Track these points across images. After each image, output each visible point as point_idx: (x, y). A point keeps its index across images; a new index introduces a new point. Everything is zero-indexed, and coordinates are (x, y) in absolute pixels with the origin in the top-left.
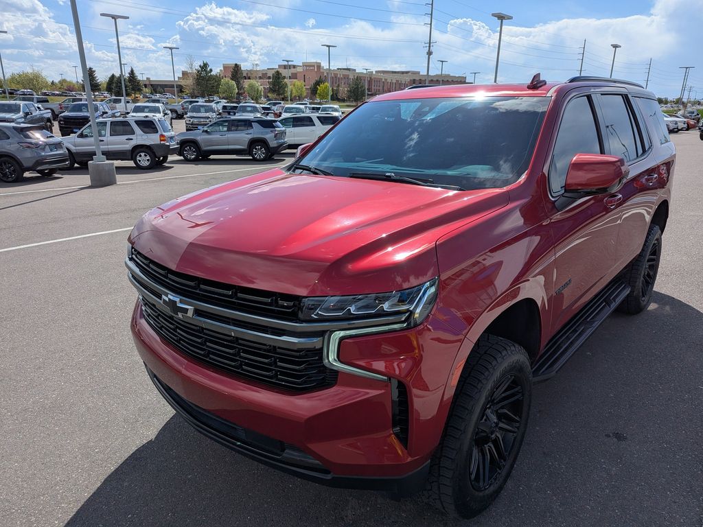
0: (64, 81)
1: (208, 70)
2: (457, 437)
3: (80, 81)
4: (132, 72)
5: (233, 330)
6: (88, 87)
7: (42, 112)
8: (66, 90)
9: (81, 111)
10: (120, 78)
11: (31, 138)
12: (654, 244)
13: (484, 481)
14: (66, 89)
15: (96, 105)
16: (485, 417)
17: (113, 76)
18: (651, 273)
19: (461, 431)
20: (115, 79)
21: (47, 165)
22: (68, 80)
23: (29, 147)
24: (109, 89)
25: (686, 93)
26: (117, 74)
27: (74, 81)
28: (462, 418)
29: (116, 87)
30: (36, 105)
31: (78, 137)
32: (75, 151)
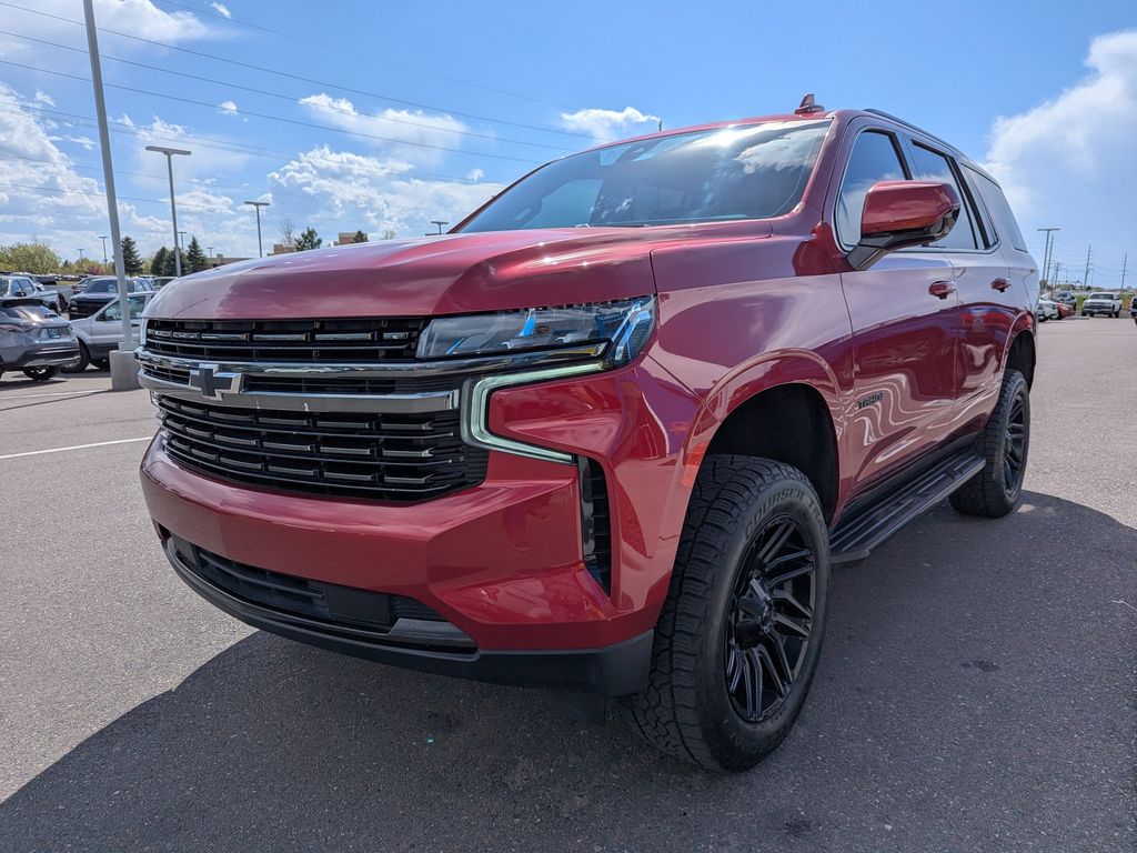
0: (85, 261)
1: (316, 240)
2: (700, 594)
3: (111, 260)
4: (194, 245)
5: (307, 399)
6: (121, 267)
7: (42, 293)
8: (87, 273)
9: (106, 290)
10: (173, 253)
11: (18, 316)
12: (1017, 402)
13: (754, 708)
14: (88, 269)
15: (131, 282)
16: (749, 591)
17: (163, 250)
18: (1018, 452)
19: (706, 583)
20: (167, 255)
21: (42, 360)
22: (91, 260)
23: (14, 331)
24: (156, 269)
25: (1052, 271)
26: (170, 247)
27: (101, 261)
28: (706, 562)
29: (167, 267)
30: (35, 285)
31: (97, 320)
32: (90, 342)
